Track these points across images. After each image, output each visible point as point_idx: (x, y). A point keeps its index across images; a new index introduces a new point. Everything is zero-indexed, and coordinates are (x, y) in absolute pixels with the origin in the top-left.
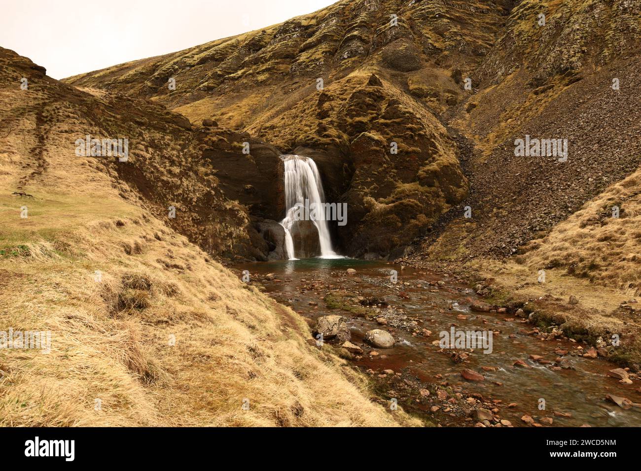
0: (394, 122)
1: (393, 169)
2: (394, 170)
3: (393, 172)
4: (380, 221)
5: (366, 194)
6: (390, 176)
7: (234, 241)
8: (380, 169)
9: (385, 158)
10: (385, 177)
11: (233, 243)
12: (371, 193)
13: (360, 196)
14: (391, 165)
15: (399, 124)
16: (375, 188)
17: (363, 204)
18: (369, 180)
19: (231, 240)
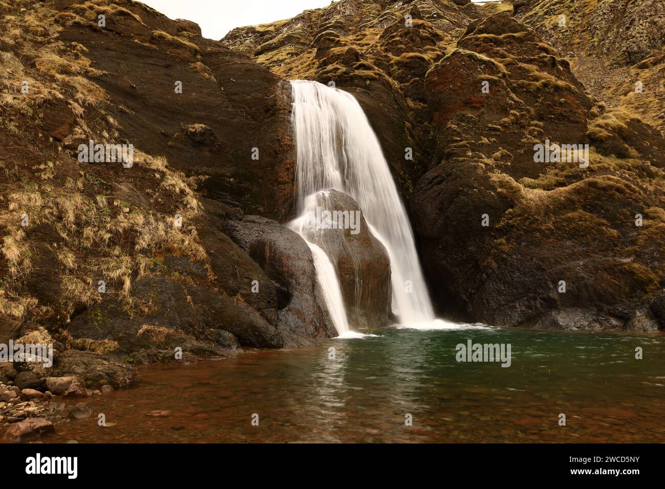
0: (509, 37)
1: (533, 119)
2: (536, 122)
3: (536, 125)
4: (550, 225)
5: (489, 168)
6: (531, 133)
7: (143, 261)
8: (506, 119)
9: (512, 99)
10: (522, 135)
11: (135, 274)
12: (498, 167)
13: (480, 171)
14: (528, 111)
15: (520, 40)
16: (503, 157)
17: (493, 188)
18: (485, 140)
19: (126, 259)
